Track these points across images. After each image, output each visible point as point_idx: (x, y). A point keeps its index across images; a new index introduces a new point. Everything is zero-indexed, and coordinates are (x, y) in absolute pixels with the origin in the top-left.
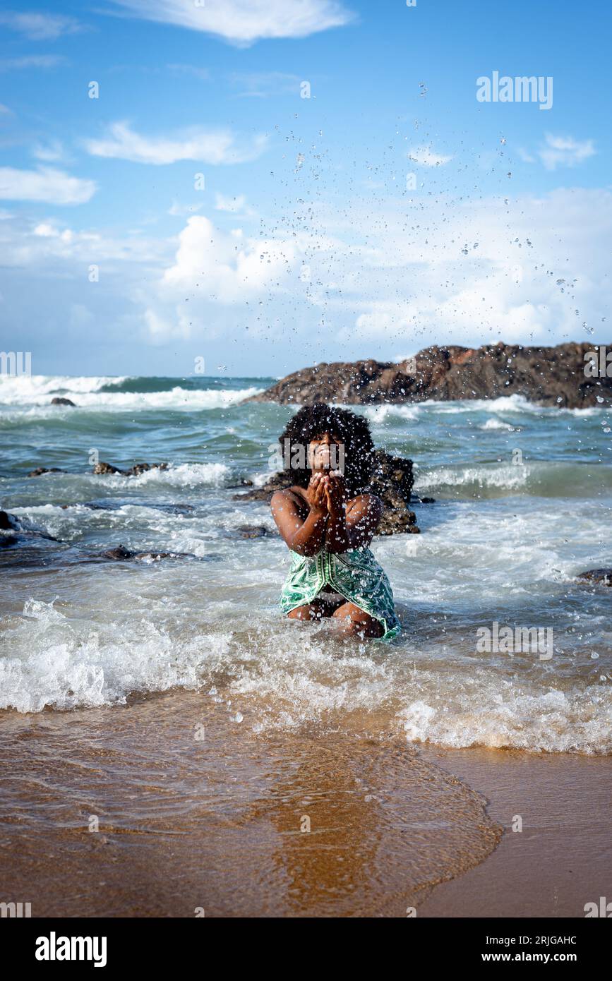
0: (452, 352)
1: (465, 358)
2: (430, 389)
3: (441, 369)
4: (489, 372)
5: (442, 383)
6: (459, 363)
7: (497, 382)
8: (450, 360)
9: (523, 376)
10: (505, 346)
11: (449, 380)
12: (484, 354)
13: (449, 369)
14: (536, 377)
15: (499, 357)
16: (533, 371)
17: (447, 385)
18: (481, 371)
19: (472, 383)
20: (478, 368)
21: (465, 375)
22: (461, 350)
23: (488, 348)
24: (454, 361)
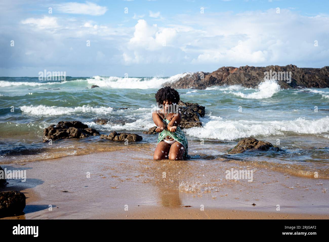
0: (230, 69)
1: (234, 71)
2: (222, 82)
3: (226, 75)
4: (242, 76)
5: (226, 80)
6: (232, 73)
7: (245, 79)
8: (229, 72)
9: (254, 77)
10: (248, 67)
11: (228, 79)
12: (241, 69)
13: (229, 75)
14: (258, 78)
15: (246, 71)
16: (258, 75)
17: (227, 80)
18: (239, 76)
19: (236, 80)
20: (238, 74)
21: (234, 77)
22: (233, 68)
23: (242, 67)
24: (231, 72)
